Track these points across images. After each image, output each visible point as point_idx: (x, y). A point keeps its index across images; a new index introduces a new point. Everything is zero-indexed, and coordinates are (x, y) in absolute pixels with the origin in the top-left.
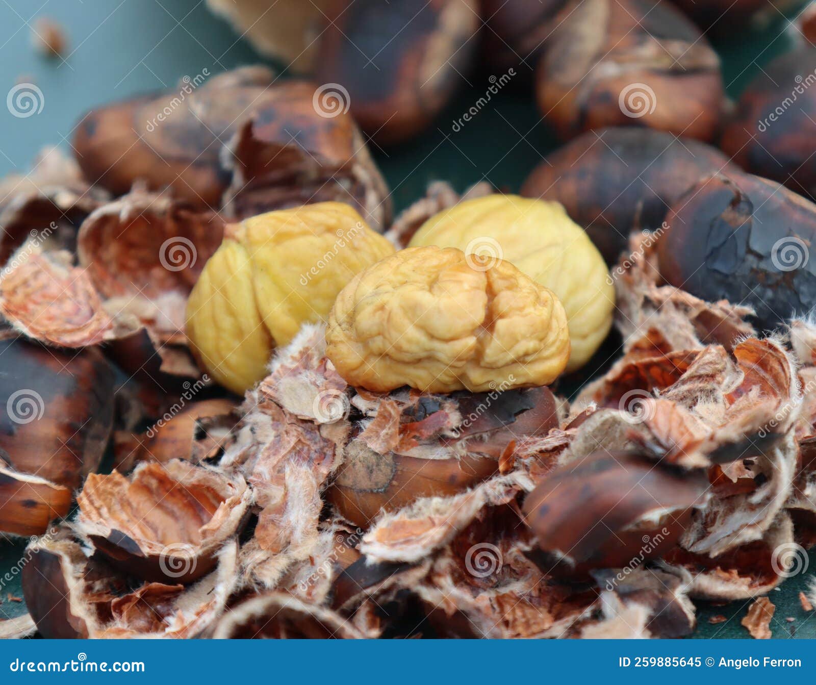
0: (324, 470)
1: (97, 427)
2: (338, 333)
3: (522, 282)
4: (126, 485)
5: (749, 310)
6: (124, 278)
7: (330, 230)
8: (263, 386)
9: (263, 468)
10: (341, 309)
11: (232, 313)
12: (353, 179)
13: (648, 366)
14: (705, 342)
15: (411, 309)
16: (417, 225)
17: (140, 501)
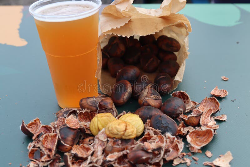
0: (103, 147)
1: (77, 139)
2: (107, 130)
3: (131, 125)
4: (79, 147)
5: (161, 131)
6: (83, 119)
7: (108, 116)
8: (97, 136)
9: (96, 146)
10: (107, 127)
11: (95, 126)
12: (113, 110)
13: (147, 137)
14: (155, 135)
15: (116, 128)
16: (120, 116)
17: (81, 149)
